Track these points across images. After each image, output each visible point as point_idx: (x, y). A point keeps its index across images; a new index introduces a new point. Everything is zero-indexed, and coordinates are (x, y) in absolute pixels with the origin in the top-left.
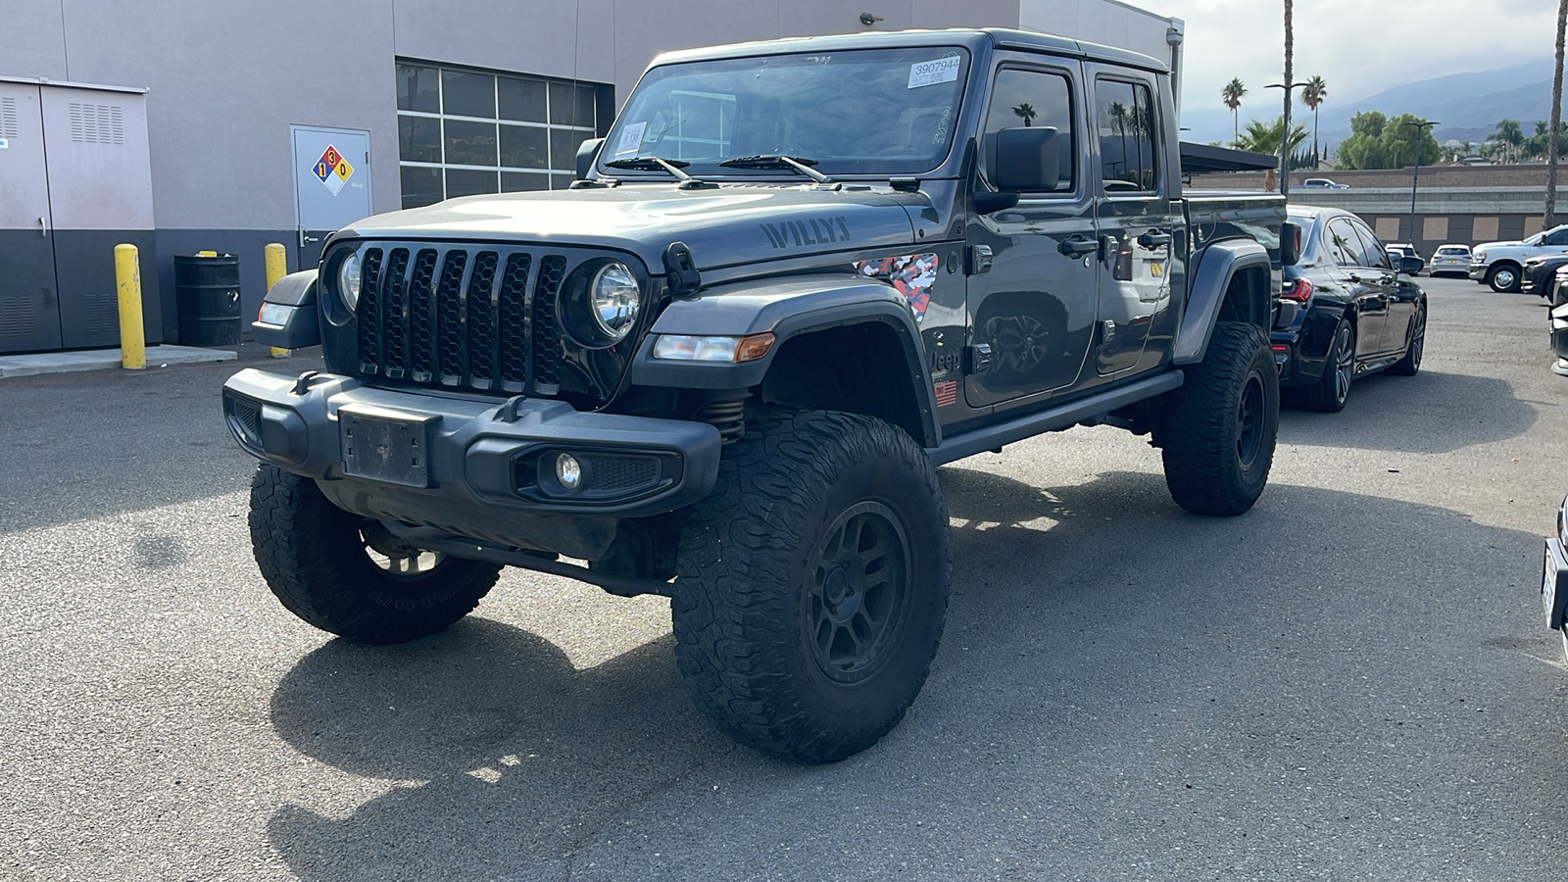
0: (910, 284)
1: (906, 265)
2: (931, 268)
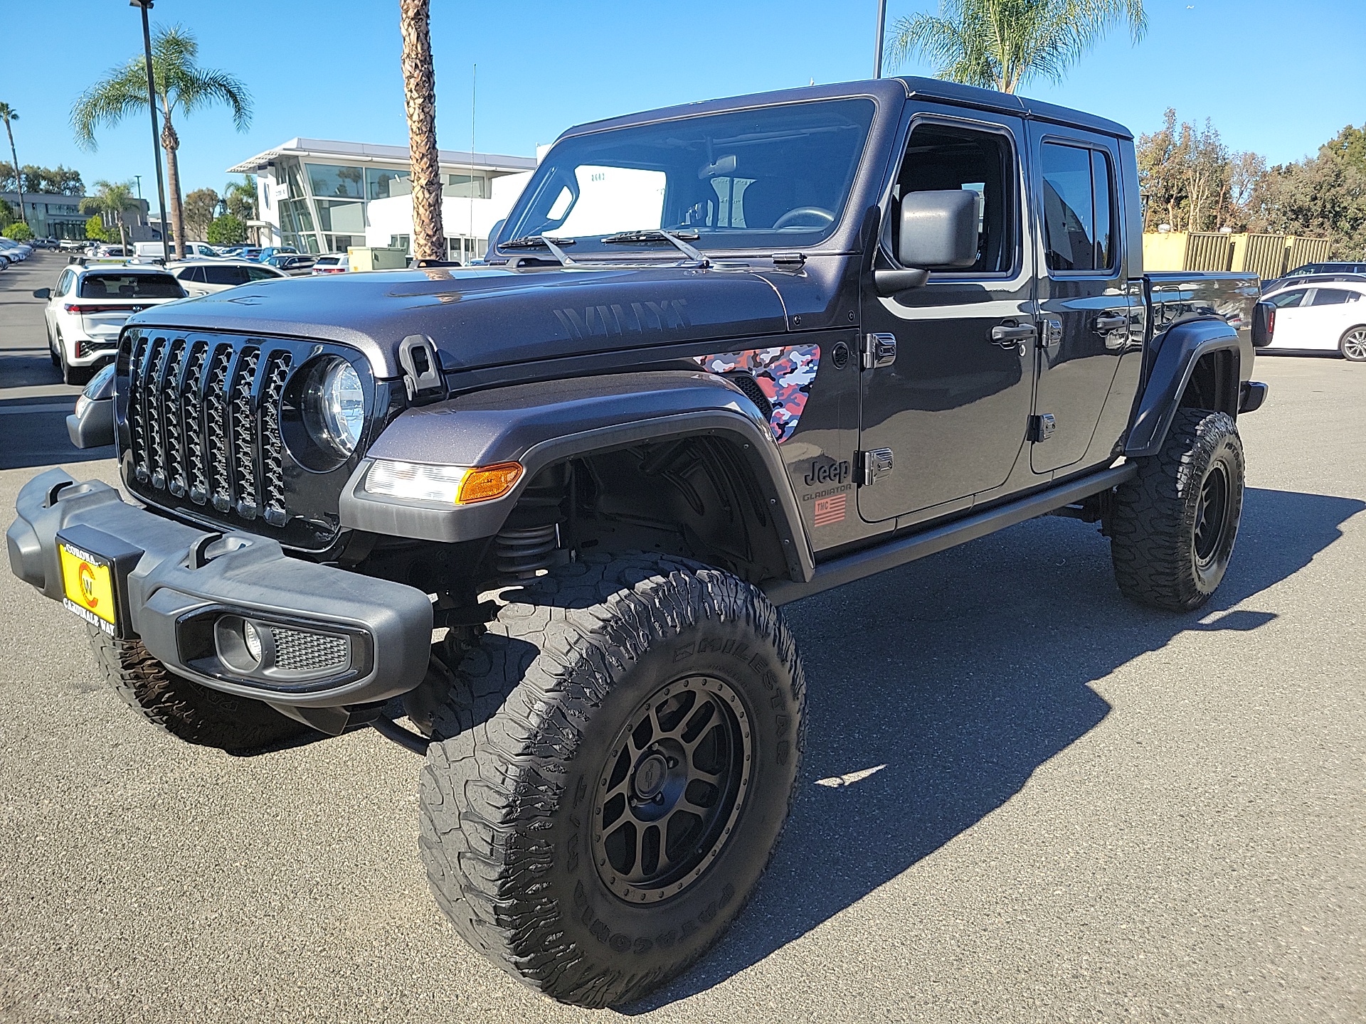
0: (781, 381)
1: (773, 359)
2: (811, 361)
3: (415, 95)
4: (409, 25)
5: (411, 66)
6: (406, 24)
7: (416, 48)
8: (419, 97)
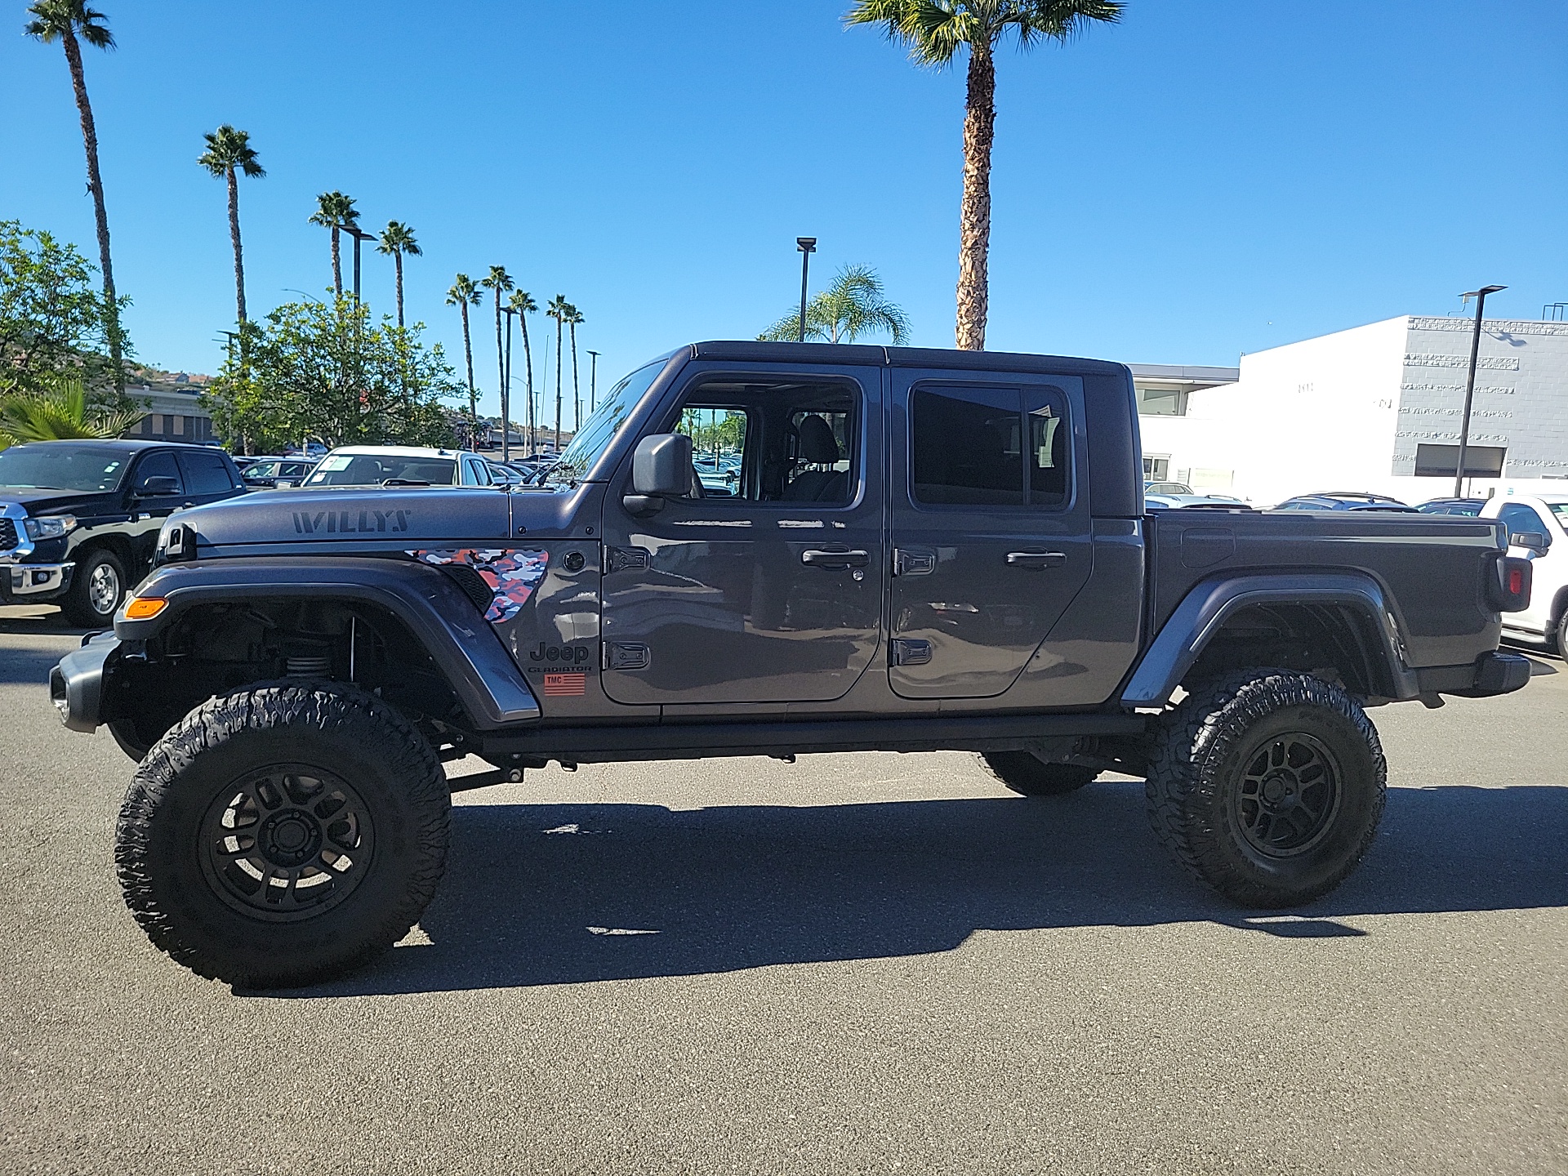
0: (504, 576)
1: (494, 559)
2: (538, 563)
3: (965, 320)
4: (966, 255)
5: (964, 294)
6: (964, 254)
7: (971, 276)
8: (968, 323)
